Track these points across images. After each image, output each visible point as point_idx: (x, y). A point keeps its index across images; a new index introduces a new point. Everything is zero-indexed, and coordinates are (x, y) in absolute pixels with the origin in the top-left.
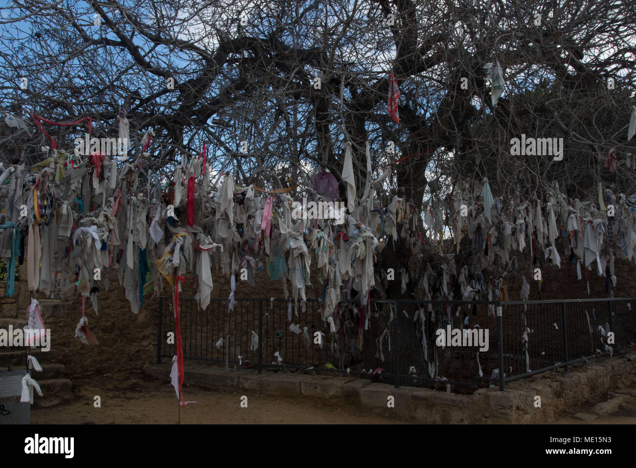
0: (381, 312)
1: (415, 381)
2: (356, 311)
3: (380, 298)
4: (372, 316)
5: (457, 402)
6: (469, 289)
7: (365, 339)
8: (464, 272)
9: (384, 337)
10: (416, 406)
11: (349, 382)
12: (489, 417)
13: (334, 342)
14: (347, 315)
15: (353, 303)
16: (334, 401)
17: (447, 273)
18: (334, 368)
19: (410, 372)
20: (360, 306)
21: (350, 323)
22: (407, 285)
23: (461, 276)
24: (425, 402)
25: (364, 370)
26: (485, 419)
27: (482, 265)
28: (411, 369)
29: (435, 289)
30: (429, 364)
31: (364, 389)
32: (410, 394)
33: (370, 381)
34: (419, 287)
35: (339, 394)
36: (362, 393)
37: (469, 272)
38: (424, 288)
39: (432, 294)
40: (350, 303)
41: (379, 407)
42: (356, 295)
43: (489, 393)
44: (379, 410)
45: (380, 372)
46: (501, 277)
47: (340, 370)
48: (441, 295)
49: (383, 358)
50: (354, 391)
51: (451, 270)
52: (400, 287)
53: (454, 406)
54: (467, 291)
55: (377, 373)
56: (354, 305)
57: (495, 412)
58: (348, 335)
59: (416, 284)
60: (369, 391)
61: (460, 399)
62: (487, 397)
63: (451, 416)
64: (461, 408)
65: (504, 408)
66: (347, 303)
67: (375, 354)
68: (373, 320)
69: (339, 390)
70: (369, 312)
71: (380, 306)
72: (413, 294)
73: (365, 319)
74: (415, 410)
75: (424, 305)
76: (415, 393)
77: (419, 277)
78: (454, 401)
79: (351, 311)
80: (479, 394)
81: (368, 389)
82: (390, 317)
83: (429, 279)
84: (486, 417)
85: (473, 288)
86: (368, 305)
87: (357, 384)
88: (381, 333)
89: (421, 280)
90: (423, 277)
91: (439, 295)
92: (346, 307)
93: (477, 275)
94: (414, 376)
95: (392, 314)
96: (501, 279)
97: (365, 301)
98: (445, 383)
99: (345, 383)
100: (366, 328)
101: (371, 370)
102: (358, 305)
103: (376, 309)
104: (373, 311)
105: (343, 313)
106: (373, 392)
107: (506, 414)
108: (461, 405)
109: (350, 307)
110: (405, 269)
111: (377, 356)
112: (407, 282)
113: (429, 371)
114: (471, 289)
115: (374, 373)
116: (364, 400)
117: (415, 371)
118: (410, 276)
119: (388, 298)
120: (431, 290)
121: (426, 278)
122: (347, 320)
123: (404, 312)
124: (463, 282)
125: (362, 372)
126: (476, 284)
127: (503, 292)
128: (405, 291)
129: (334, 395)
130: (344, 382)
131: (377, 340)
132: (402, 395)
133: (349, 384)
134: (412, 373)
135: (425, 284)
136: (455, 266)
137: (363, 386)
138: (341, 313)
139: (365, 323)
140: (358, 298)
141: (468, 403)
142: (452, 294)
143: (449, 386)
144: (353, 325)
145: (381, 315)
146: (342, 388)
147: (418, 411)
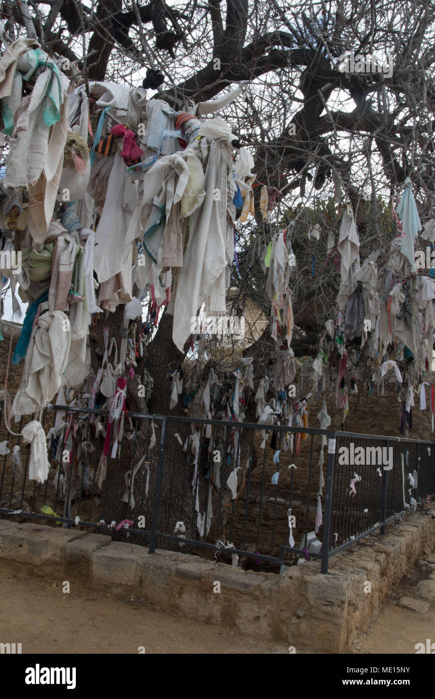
0: (139, 433)
1: (181, 544)
2: (100, 427)
3: (139, 411)
4: (125, 438)
5: (252, 589)
6: (268, 410)
7: (109, 472)
8: (264, 384)
9: (139, 471)
10: (182, 588)
11: (75, 538)
12: (304, 616)
13: (60, 473)
14: (85, 433)
15: (96, 415)
16: (48, 569)
17: (241, 384)
18: (55, 514)
19: (175, 531)
20: (108, 421)
21: (89, 446)
22: (180, 397)
23: (259, 389)
24: (197, 582)
25: (102, 521)
26: (297, 621)
27: (286, 379)
28: (177, 526)
29: (219, 406)
30: (199, 515)
31: (100, 554)
32: (173, 568)
33: (109, 538)
34: (196, 401)
35: (58, 559)
36: (95, 560)
37: (270, 386)
38: (204, 404)
39: (213, 413)
40: (94, 415)
41: (120, 585)
42: (103, 404)
43: (307, 578)
44: (119, 590)
45: (127, 526)
46: (304, 399)
47: (64, 518)
48: (226, 416)
49: (133, 503)
50: (83, 557)
51: (247, 381)
52: (169, 400)
53: (246, 594)
54: (266, 414)
55: (122, 527)
56: (99, 418)
57: (314, 610)
58: (83, 463)
59: (192, 396)
60: (107, 557)
61: (256, 583)
62: (303, 583)
63: (240, 611)
64: (256, 598)
65: (331, 604)
66: (87, 415)
67: (122, 496)
68: (124, 443)
69: (58, 552)
70: (122, 432)
71: (137, 423)
72: (186, 410)
73: (113, 440)
74: (180, 594)
75: (200, 428)
76: (183, 567)
77: (198, 387)
78: (246, 586)
79: (93, 428)
80: (291, 578)
81: (106, 554)
82: (150, 442)
83: (212, 391)
84: (298, 617)
85: (274, 410)
86: (120, 420)
87: (89, 544)
88: (135, 464)
89: (200, 391)
90: (205, 387)
91: (223, 415)
92: (85, 419)
93: (278, 392)
94: (181, 536)
95: (153, 438)
96: (304, 402)
97: (116, 413)
98: (230, 551)
99: (70, 541)
100: (114, 456)
101: (113, 523)
102: (105, 418)
103: (132, 427)
104: (127, 430)
105: (78, 429)
106: (112, 559)
107: (333, 615)
108: (257, 593)
109: (91, 421)
110: (179, 373)
111: (126, 499)
112: (180, 392)
113: (198, 526)
114: (271, 411)
115: (119, 527)
116: (98, 571)
117: (183, 529)
118: (184, 384)
119: (150, 412)
120: (212, 406)
121: (208, 389)
122: (84, 440)
123: (177, 435)
124: (261, 399)
125: (98, 524)
126: (276, 404)
127: (304, 420)
128: (175, 404)
129: (48, 560)
130: (67, 538)
131: (126, 476)
132: (161, 568)
133: (76, 542)
134: (179, 532)
135: (206, 397)
136: (252, 376)
137: (99, 548)
138: (76, 429)
139: (112, 447)
140: (106, 408)
141: (270, 590)
142: (243, 415)
143: (236, 558)
144: (93, 448)
145: (137, 437)
146: (63, 550)
147: (183, 596)
